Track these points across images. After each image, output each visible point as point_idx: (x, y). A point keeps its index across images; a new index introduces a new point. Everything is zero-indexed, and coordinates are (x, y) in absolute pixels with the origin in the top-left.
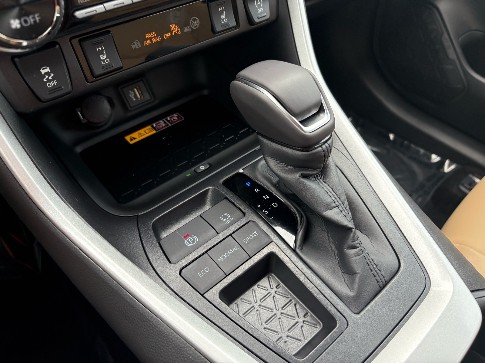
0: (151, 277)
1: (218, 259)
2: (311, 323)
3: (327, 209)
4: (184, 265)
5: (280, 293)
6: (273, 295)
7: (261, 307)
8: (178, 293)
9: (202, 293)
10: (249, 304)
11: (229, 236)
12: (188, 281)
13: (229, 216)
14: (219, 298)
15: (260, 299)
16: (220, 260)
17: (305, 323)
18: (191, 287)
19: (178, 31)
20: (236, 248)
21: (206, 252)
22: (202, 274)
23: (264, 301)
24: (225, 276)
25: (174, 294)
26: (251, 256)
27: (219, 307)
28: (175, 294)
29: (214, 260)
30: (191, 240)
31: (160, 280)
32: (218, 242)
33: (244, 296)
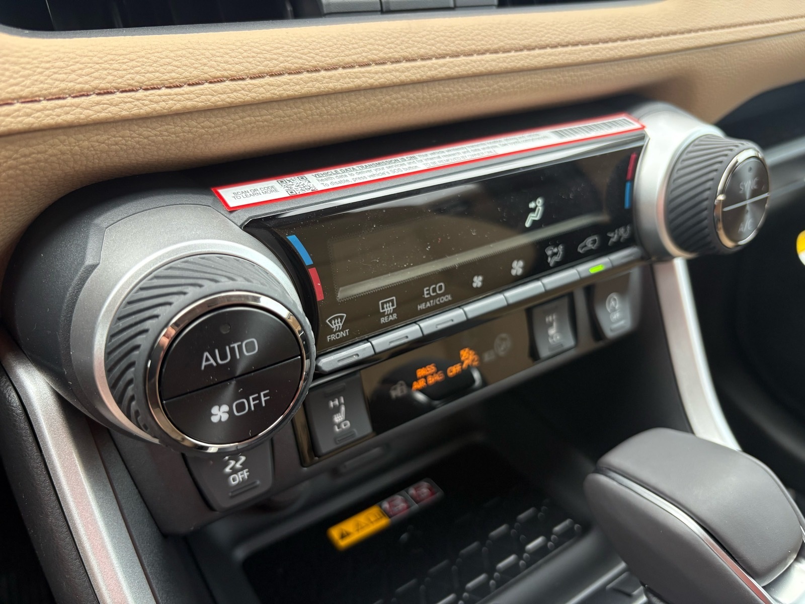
19: (473, 361)
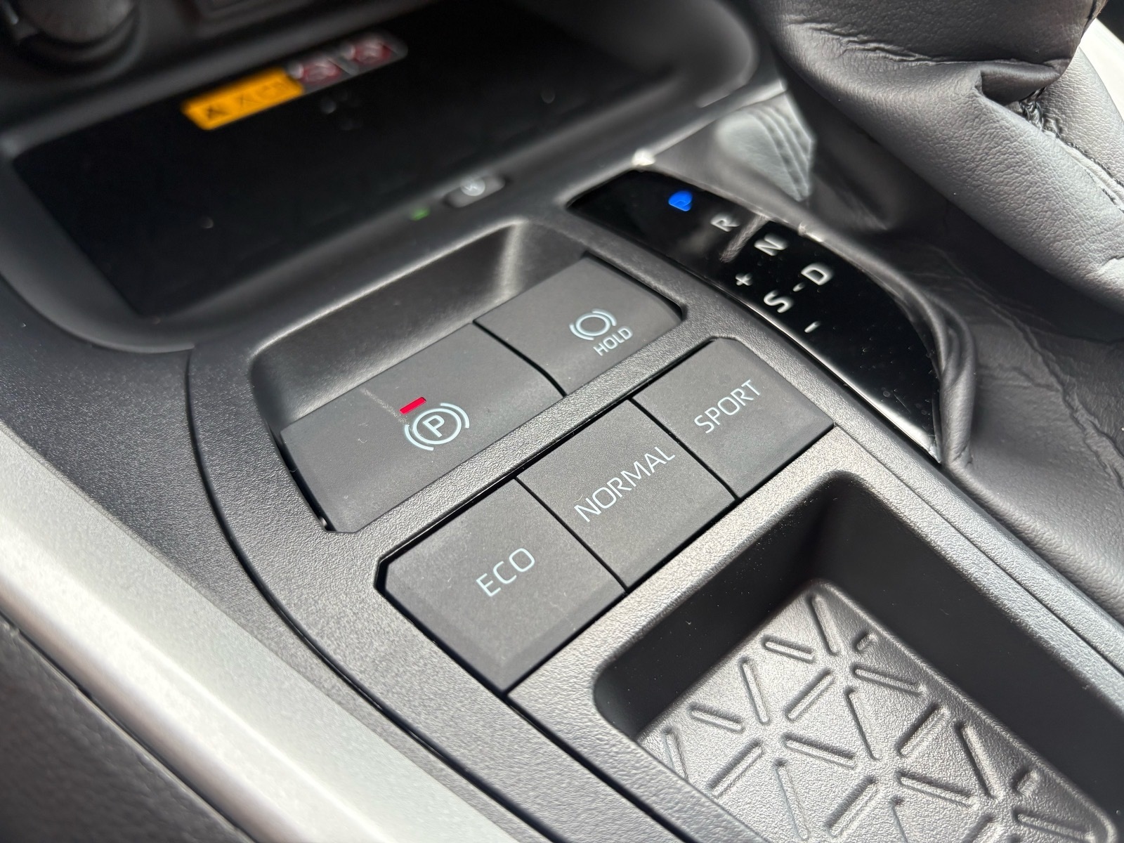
0: (222, 599)
1: (577, 508)
2: (1054, 821)
3: (1111, 252)
4: (403, 538)
5: (875, 671)
6: (845, 684)
7: (795, 745)
8: (366, 685)
9: (502, 685)
10: (733, 731)
11: (618, 402)
12: (421, 619)
13: (609, 320)
14: (594, 710)
15: (784, 703)
16: (586, 513)
17: (1024, 819)
18: (440, 652)
20: (663, 455)
21: (513, 475)
22: (497, 584)
23: (806, 716)
24: (621, 591)
25: (346, 690)
26: (740, 495)
27: (597, 762)
28: (352, 693)
29: (554, 510)
30: (434, 423)
31: (273, 617)
32: (568, 428)
33: (704, 694)
